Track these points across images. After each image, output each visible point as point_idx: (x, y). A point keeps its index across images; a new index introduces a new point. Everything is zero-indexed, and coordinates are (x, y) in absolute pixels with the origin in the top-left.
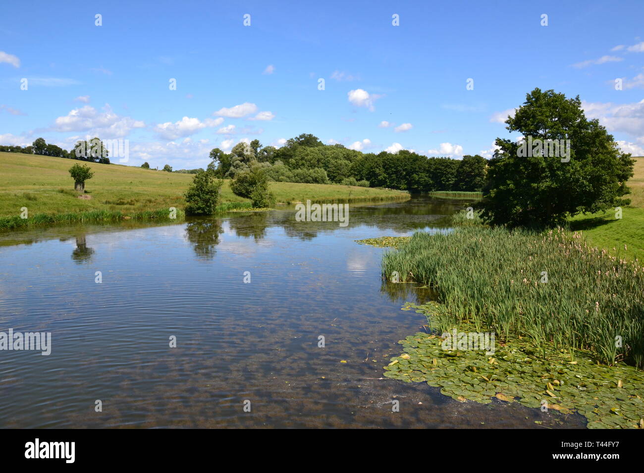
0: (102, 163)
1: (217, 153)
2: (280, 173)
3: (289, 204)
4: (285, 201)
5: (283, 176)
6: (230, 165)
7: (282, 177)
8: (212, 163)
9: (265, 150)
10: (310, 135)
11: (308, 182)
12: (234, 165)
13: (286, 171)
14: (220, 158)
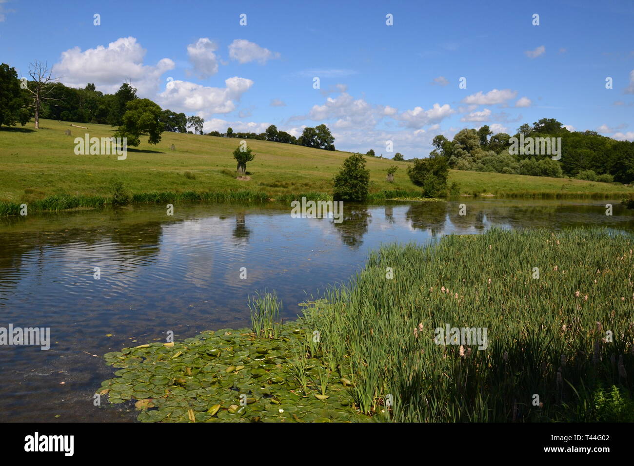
0: (327, 150)
1: (441, 140)
2: (504, 163)
3: (476, 196)
4: (472, 192)
5: (508, 166)
6: (451, 153)
7: (506, 168)
8: (435, 151)
9: (496, 137)
10: (553, 120)
11: (535, 174)
12: (455, 153)
13: (513, 162)
14: (443, 145)
